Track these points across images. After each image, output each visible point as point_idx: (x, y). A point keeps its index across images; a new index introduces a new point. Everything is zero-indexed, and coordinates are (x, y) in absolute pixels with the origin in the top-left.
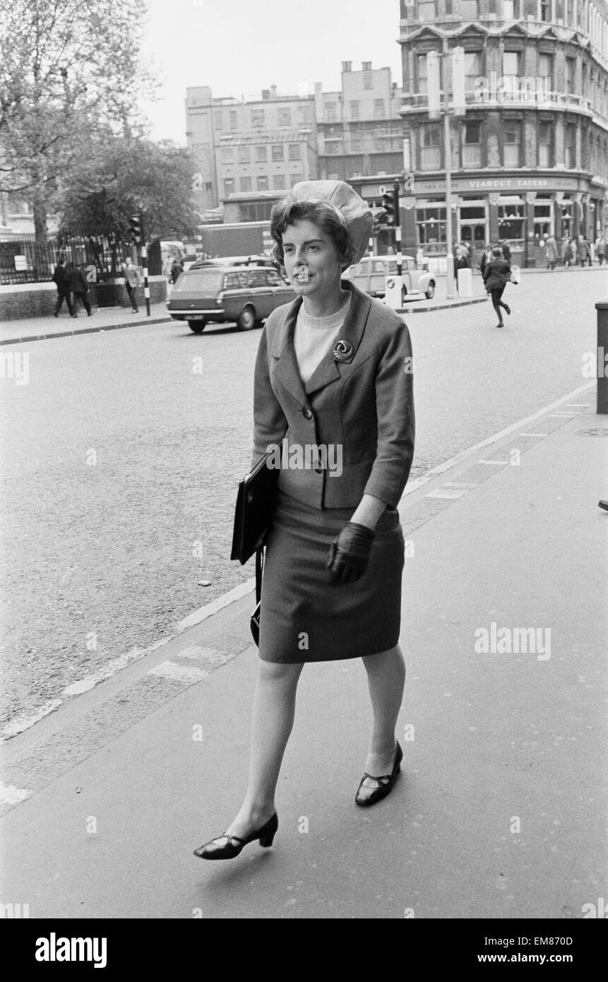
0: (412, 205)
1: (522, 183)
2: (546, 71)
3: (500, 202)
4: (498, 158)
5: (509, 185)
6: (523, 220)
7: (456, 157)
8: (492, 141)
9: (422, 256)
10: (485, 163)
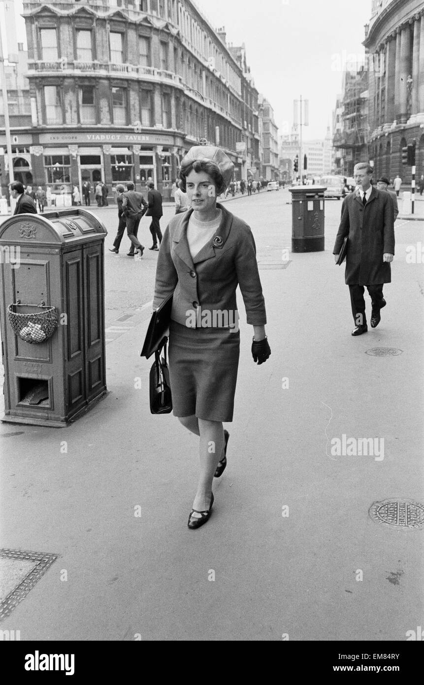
0: (40, 152)
1: (129, 138)
2: (145, 50)
3: (112, 152)
4: (109, 117)
5: (118, 138)
6: (131, 167)
7: (75, 116)
8: (104, 104)
9: (50, 193)
10: (98, 120)
